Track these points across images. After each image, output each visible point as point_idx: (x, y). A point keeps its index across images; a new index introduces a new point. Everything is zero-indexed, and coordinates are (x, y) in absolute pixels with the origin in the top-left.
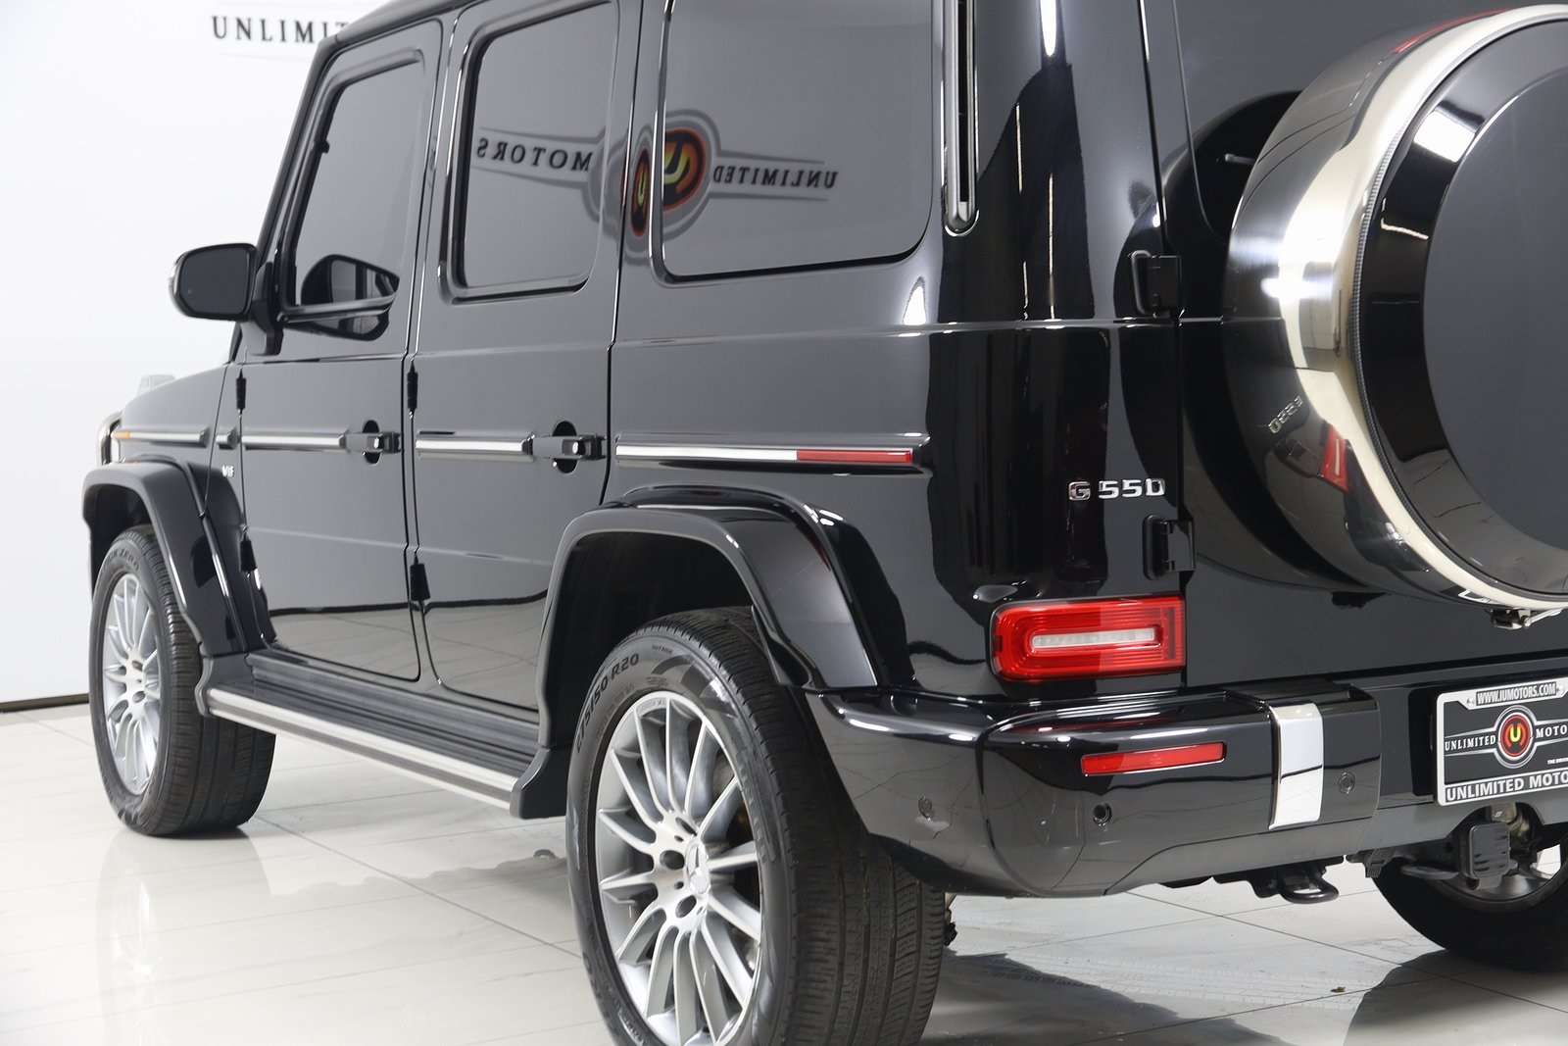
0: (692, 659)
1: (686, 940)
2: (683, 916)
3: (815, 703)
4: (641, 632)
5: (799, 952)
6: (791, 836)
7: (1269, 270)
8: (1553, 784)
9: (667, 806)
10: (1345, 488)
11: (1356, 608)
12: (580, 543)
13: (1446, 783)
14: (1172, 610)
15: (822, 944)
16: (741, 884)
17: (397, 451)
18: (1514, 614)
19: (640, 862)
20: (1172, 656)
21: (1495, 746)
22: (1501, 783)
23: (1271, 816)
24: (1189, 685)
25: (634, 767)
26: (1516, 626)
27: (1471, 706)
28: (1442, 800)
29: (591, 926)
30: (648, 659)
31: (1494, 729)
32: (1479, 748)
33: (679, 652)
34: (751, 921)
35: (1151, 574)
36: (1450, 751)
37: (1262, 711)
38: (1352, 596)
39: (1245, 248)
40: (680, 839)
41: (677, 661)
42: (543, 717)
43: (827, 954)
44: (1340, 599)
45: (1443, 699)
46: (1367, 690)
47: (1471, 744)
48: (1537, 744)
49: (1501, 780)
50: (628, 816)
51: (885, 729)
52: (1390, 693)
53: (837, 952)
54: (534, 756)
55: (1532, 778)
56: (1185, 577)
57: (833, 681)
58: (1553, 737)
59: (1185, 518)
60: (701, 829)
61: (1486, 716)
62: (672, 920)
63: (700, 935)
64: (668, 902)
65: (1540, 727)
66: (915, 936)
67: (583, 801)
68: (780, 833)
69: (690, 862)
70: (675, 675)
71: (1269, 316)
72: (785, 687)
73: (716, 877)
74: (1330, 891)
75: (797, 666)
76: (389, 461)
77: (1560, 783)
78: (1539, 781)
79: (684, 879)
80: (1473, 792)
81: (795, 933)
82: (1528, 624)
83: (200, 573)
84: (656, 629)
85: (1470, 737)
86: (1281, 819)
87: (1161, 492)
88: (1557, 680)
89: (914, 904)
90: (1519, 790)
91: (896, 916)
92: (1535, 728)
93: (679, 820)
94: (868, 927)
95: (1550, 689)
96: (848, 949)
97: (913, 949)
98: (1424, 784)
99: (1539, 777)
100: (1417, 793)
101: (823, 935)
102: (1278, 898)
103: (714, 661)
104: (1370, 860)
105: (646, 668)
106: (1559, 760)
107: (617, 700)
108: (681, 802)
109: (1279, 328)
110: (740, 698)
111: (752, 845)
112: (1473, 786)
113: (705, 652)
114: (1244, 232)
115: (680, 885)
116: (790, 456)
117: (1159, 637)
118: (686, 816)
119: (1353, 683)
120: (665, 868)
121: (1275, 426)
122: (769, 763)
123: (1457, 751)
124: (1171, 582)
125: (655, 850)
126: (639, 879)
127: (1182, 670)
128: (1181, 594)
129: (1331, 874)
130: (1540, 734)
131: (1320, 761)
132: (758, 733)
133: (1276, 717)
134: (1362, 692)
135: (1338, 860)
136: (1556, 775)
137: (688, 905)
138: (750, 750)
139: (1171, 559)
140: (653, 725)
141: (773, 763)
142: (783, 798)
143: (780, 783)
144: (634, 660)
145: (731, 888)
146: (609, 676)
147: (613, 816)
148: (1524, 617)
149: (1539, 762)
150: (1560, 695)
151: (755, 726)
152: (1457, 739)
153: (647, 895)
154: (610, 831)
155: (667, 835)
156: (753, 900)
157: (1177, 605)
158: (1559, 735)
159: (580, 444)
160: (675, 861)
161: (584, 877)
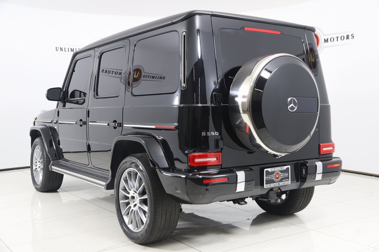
0: (136, 162)
1: (135, 212)
2: (134, 207)
3: (158, 170)
4: (128, 157)
5: (154, 214)
6: (153, 193)
7: (236, 96)
8: (283, 184)
9: (132, 188)
10: (249, 134)
11: (251, 154)
12: (117, 142)
13: (266, 184)
14: (219, 154)
15: (158, 212)
16: (144, 202)
17: (85, 124)
18: (277, 156)
19: (127, 198)
20: (219, 163)
21: (274, 178)
22: (275, 184)
23: (236, 190)
24: (222, 167)
25: (126, 181)
26: (277, 158)
27: (270, 171)
28: (265, 187)
29: (118, 209)
30: (129, 162)
31: (274, 175)
32: (271, 178)
33: (134, 161)
34: (146, 208)
35: (216, 148)
36: (266, 179)
37: (234, 172)
38: (250, 152)
39: (232, 92)
40: (134, 194)
41: (134, 163)
42: (110, 172)
43: (159, 214)
44: (248, 153)
45: (265, 170)
46: (252, 168)
47: (270, 177)
48: (281, 177)
50: (125, 190)
51: (171, 175)
52: (257, 169)
53: (161, 214)
54: (109, 179)
55: (280, 183)
56: (222, 149)
57: (161, 166)
58: (283, 176)
59: (222, 138)
60: (138, 192)
61: (272, 173)
62: (132, 208)
63: (137, 211)
64: (132, 205)
65: (281, 175)
66: (175, 211)
67: (117, 187)
68: (151, 193)
69: (136, 198)
70: (133, 165)
71: (236, 104)
72: (153, 168)
73: (140, 201)
74: (246, 203)
75: (154, 164)
76: (84, 126)
77: (285, 184)
78: (281, 184)
79: (135, 201)
80: (270, 186)
81: (153, 211)
82: (279, 157)
83: (51, 145)
84: (130, 157)
85: (270, 176)
86: (238, 191)
87: (218, 134)
88: (284, 167)
89: (175, 205)
90: (278, 185)
91: (171, 208)
92: (280, 175)
93: (134, 190)
94: (166, 209)
95: (283, 168)
96: (163, 213)
97: (174, 213)
98: (262, 185)
100: (261, 186)
101: (158, 211)
102: (237, 204)
103: (140, 163)
104: (253, 197)
105: (128, 164)
106: (284, 180)
107: (123, 169)
108: (134, 187)
109: (238, 106)
110: (144, 169)
111: (146, 195)
112: (270, 185)
113: (139, 161)
114: (232, 90)
115: (134, 202)
116: (154, 127)
117: (217, 159)
118: (135, 190)
119: (250, 167)
120: (131, 199)
121: (237, 123)
122: (149, 181)
123: (268, 179)
124: (219, 150)
125: (130, 196)
126: (127, 201)
127: (221, 165)
128: (221, 152)
129: (246, 200)
130: (281, 176)
131: (244, 181)
132: (147, 176)
133: (237, 173)
134: (252, 169)
135: (248, 197)
136: (284, 183)
137: (135, 205)
138: (146, 178)
139: (219, 146)
140: (130, 174)
141: (150, 181)
142: (152, 187)
143: (151, 184)
144: (126, 162)
146: (122, 165)
147: (122, 190)
148: (279, 156)
149: (281, 181)
150: (285, 169)
151: (147, 174)
152: (267, 177)
153: (128, 204)
154: (122, 192)
155: (132, 193)
156: (146, 205)
157: (220, 154)
158: (285, 176)
159: (118, 124)
160: (133, 198)
161: (117, 200)
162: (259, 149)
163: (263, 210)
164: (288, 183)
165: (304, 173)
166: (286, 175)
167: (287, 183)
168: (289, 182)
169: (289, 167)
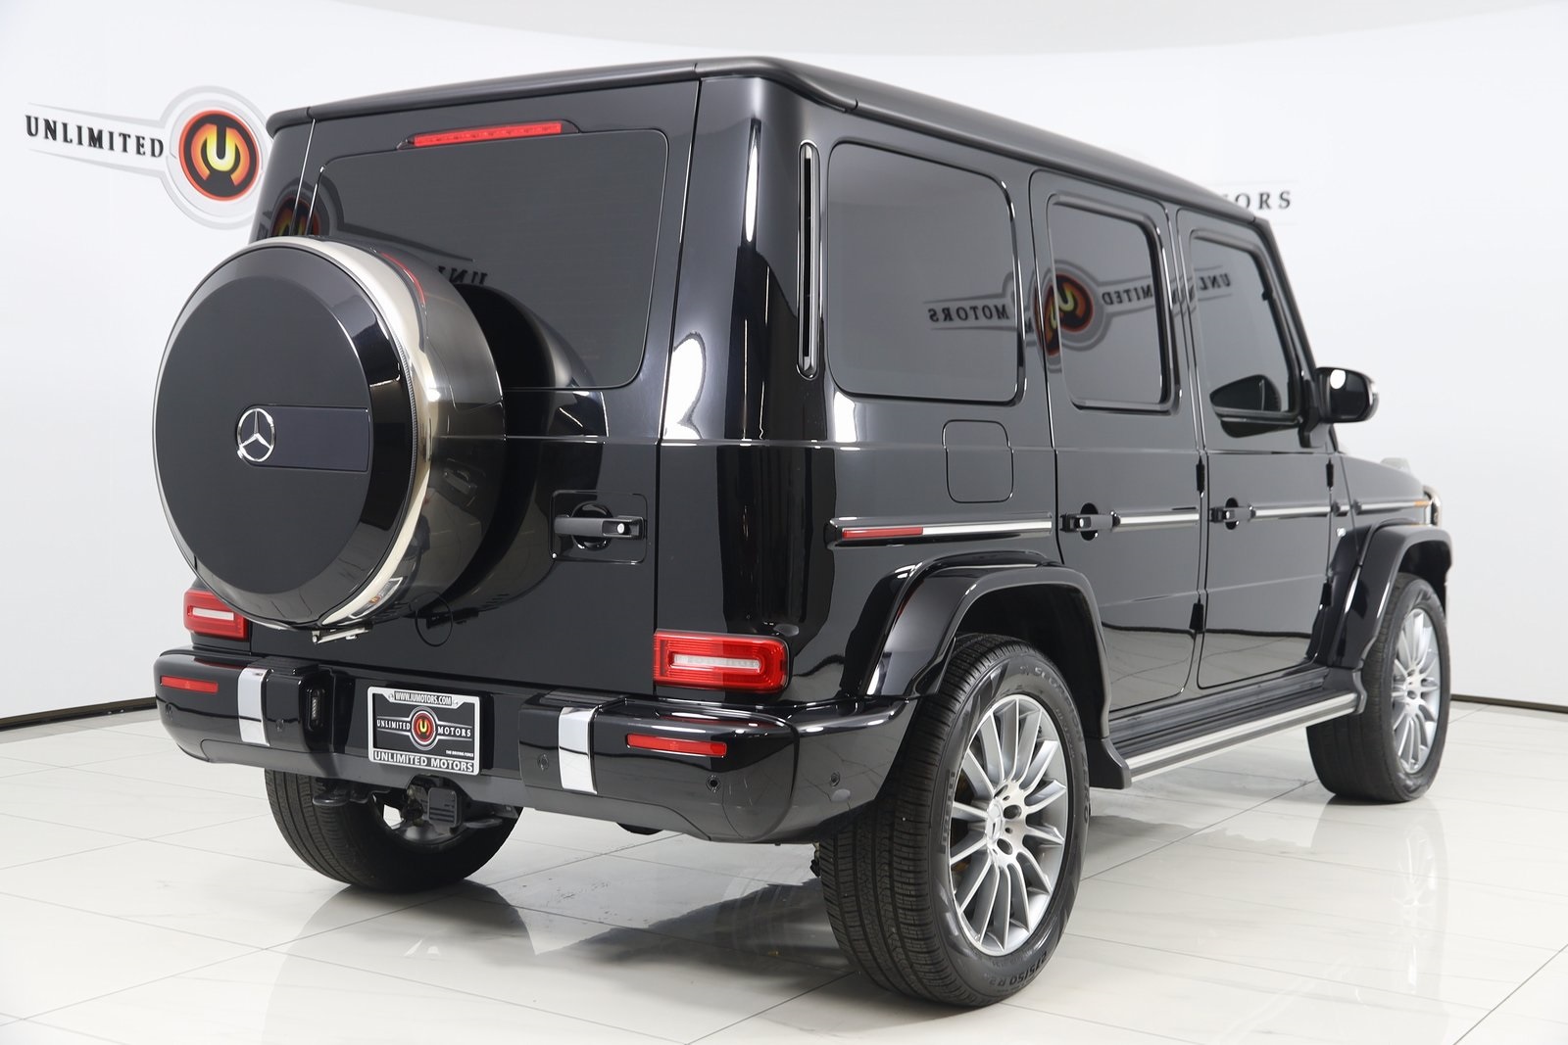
8: (448, 767)
13: (374, 747)
21: (410, 731)
22: (412, 758)
27: (392, 700)
28: (371, 758)
31: (409, 719)
32: (399, 729)
36: (380, 727)
47: (394, 726)
49: (412, 755)
55: (433, 760)
58: (449, 735)
61: (404, 710)
65: (441, 726)
77: (453, 768)
78: (438, 763)
80: (392, 758)
85: (393, 720)
88: (453, 696)
90: (423, 766)
92: (437, 726)
95: (448, 701)
99: (438, 761)
106: (454, 753)
112: (391, 754)
123: (385, 728)
130: (440, 730)
136: (450, 763)
149: (440, 749)
150: (455, 707)
152: (397, 721)
158: (455, 735)
166: (464, 734)
167: (464, 766)
168: (472, 766)
169: (476, 701)
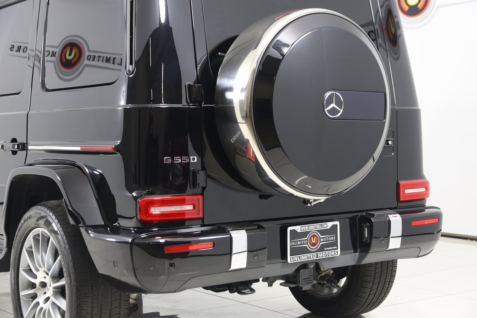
0: (47, 216)
1: (45, 311)
2: (45, 303)
3: (83, 230)
4: (33, 208)
5: (77, 314)
6: (75, 275)
7: (230, 89)
8: (326, 256)
9: (40, 267)
10: (254, 161)
11: (266, 200)
12: (15, 178)
13: (290, 256)
14: (199, 199)
15: (85, 311)
16: (61, 292)
18: (308, 201)
19: (33, 286)
20: (199, 214)
21: (307, 244)
22: (309, 256)
23: (230, 267)
24: (205, 224)
25: (31, 254)
26: (309, 205)
27: (299, 231)
28: (289, 261)
29: (16, 306)
30: (34, 217)
31: (307, 238)
32: (302, 244)
33: (43, 214)
34: (63, 304)
35: (192, 187)
36: (292, 246)
37: (228, 232)
38: (264, 196)
39: (222, 82)
40: (45, 278)
41: (42, 217)
42: (5, 237)
43: (87, 314)
44: (261, 197)
45: (290, 229)
46: (264, 226)
47: (299, 243)
48: (321, 243)
49: (309, 255)
50: (29, 271)
51: (114, 240)
52: (275, 226)
53: (90, 313)
54: (2, 250)
55: (319, 254)
56: (204, 189)
57: (88, 223)
58: (326, 241)
59: (203, 168)
60: (50, 273)
61: (304, 234)
62: (41, 305)
63: (49, 310)
64: (41, 299)
65: (322, 238)
66: (118, 308)
67: (15, 265)
68: (71, 274)
69: (48, 285)
70: (42, 222)
71: (230, 105)
72: (73, 225)
73: (55, 290)
74: (253, 291)
75: (77, 218)
77: (328, 256)
78: (322, 255)
79: (46, 291)
80: (300, 258)
81: (75, 308)
82: (313, 204)
84: (39, 207)
85: (299, 241)
86: (234, 266)
87: (196, 161)
88: (328, 223)
89: (118, 297)
90: (315, 258)
91: (112, 301)
92: (320, 238)
93: (44, 271)
94: (101, 305)
95: (325, 226)
96: (94, 313)
97: (118, 312)
98: (284, 256)
99: (321, 254)
100: (282, 259)
101: (85, 308)
102: (236, 293)
103: (54, 217)
104: (269, 281)
105: (33, 220)
106: (328, 248)
107: (25, 231)
108: (44, 265)
109: (232, 109)
110: (61, 229)
111: (64, 279)
112: (300, 257)
113: (51, 214)
114: (222, 77)
115: (45, 293)
116: (78, 149)
117: (194, 207)
118: (45, 269)
119: (260, 223)
120: (40, 287)
121: (233, 140)
122: (69, 251)
123: (294, 245)
124: (199, 190)
125: (37, 282)
126: (32, 291)
127: (203, 219)
128: (202, 194)
129: (254, 286)
130: (322, 240)
131: (246, 250)
132: (66, 241)
133: (232, 234)
134: (262, 226)
135: (258, 281)
136: (327, 253)
137: (47, 299)
138: (63, 246)
139: (198, 182)
140: (36, 239)
141: (70, 251)
142: (73, 262)
143: (72, 258)
144: (30, 217)
145: (60, 293)
146: (23, 223)
147: (25, 271)
148: (312, 202)
149: (322, 249)
150: (328, 228)
151: (65, 238)
152: (294, 241)
153: (34, 297)
154: (23, 274)
155: (41, 276)
156: (64, 296)
157: (200, 198)
158: (328, 241)
159: (18, 145)
160: (44, 285)
161: (15, 291)
162: (276, 189)
163: (305, 309)
164: (335, 254)
165: (366, 236)
166: (332, 239)
167: (333, 253)
168: (337, 252)
169: (337, 223)
